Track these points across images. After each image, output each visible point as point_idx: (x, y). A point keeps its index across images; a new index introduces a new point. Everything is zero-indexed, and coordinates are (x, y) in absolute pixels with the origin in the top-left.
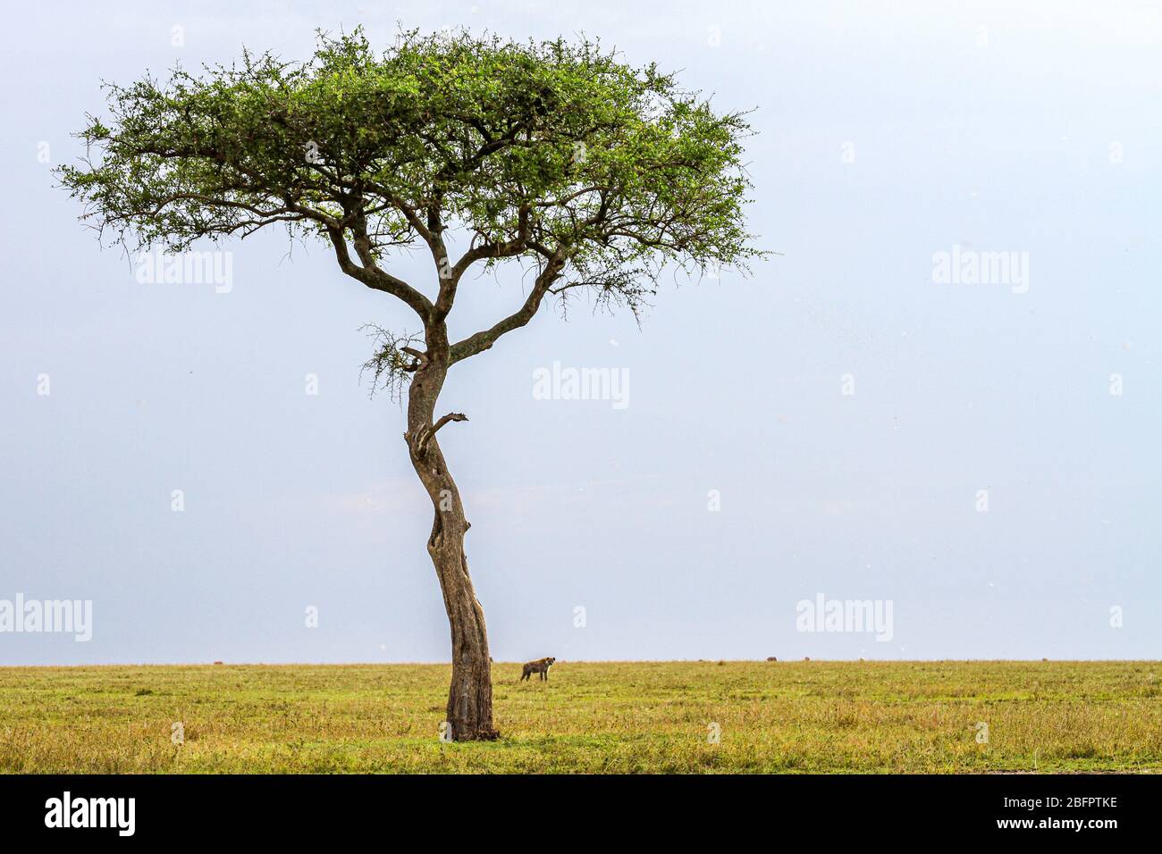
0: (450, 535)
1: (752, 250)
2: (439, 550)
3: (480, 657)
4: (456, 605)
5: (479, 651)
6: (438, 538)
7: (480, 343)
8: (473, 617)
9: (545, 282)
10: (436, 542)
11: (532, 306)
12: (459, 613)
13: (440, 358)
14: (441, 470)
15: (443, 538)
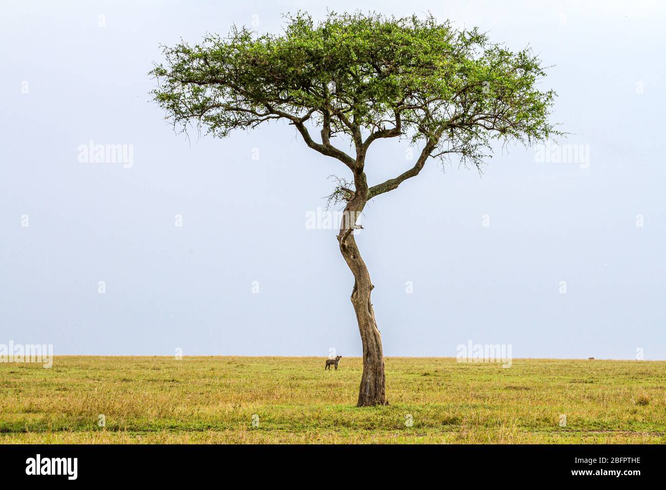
0: (361, 292)
1: (557, 132)
2: (356, 300)
3: (377, 360)
4: (364, 331)
5: (376, 357)
6: (355, 294)
7: (391, 185)
8: (373, 338)
9: (428, 150)
10: (354, 296)
11: (420, 165)
12: (366, 335)
13: (362, 194)
14: (356, 256)
15: (357, 294)
